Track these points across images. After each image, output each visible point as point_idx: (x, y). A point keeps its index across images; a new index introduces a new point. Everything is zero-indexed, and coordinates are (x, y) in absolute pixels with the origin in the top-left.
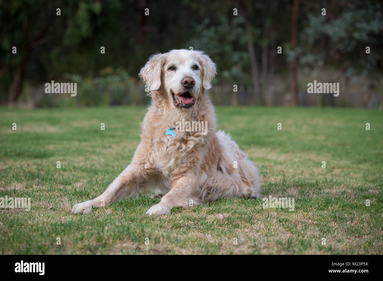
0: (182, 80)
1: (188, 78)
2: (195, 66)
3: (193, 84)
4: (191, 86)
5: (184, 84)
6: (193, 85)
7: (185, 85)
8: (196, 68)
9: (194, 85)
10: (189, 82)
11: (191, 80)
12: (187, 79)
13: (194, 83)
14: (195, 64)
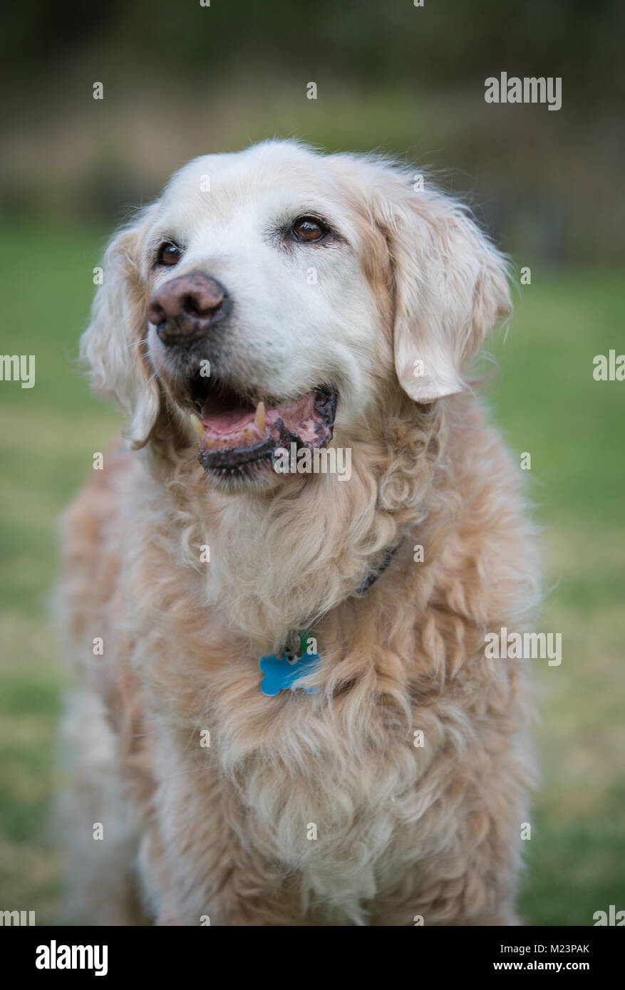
2: (308, 225)
3: (204, 313)
4: (191, 324)
6: (203, 322)
8: (318, 234)
10: (171, 307)
13: (203, 304)
14: (302, 207)
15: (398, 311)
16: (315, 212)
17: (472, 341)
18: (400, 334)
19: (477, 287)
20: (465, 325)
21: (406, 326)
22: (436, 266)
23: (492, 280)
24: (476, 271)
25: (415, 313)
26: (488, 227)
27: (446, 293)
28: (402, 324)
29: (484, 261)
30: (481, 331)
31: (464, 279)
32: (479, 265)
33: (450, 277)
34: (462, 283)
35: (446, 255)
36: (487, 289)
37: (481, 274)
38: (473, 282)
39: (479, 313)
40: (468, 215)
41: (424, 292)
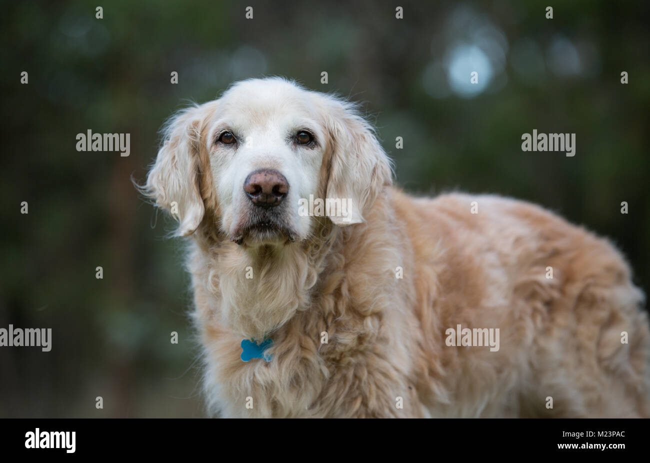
0: (246, 182)
1: (263, 174)
2: (303, 134)
3: (280, 194)
4: (274, 199)
5: (253, 194)
6: (279, 198)
7: (254, 198)
8: (307, 139)
9: (285, 195)
10: (267, 189)
11: (276, 180)
12: (260, 179)
13: (282, 190)
14: (302, 126)
15: (330, 178)
16: (308, 129)
17: (370, 198)
18: (330, 190)
19: (374, 170)
20: (366, 190)
21: (333, 186)
22: (353, 158)
23: (382, 167)
24: (374, 164)
25: (338, 180)
26: (383, 141)
27: (356, 172)
28: (331, 185)
29: (379, 158)
30: (375, 193)
31: (366, 166)
32: (376, 160)
33: (359, 164)
34: (365, 167)
35: (358, 153)
36: (379, 171)
37: (376, 164)
38: (372, 168)
39: (374, 184)
40: (373, 132)
41: (345, 170)
